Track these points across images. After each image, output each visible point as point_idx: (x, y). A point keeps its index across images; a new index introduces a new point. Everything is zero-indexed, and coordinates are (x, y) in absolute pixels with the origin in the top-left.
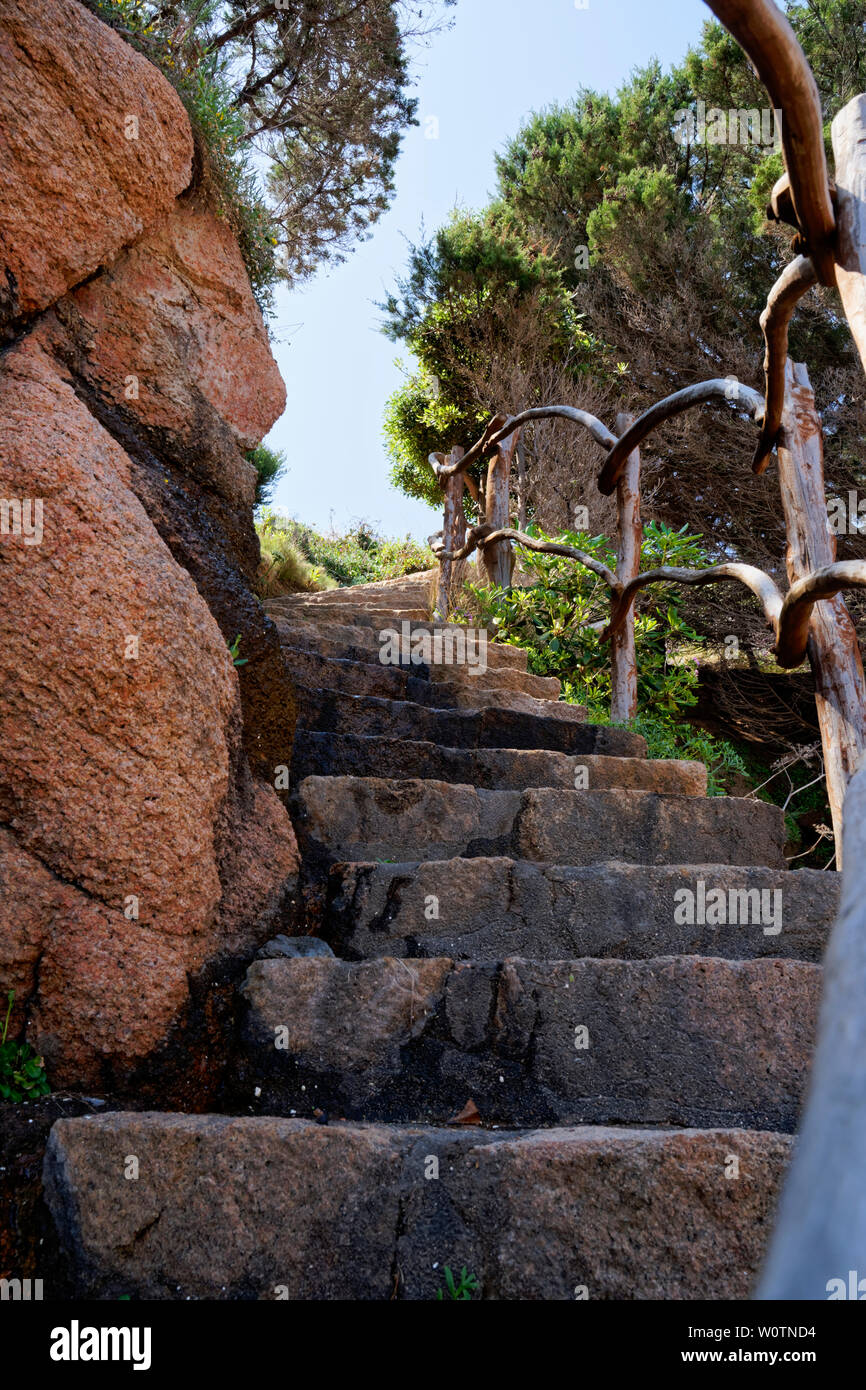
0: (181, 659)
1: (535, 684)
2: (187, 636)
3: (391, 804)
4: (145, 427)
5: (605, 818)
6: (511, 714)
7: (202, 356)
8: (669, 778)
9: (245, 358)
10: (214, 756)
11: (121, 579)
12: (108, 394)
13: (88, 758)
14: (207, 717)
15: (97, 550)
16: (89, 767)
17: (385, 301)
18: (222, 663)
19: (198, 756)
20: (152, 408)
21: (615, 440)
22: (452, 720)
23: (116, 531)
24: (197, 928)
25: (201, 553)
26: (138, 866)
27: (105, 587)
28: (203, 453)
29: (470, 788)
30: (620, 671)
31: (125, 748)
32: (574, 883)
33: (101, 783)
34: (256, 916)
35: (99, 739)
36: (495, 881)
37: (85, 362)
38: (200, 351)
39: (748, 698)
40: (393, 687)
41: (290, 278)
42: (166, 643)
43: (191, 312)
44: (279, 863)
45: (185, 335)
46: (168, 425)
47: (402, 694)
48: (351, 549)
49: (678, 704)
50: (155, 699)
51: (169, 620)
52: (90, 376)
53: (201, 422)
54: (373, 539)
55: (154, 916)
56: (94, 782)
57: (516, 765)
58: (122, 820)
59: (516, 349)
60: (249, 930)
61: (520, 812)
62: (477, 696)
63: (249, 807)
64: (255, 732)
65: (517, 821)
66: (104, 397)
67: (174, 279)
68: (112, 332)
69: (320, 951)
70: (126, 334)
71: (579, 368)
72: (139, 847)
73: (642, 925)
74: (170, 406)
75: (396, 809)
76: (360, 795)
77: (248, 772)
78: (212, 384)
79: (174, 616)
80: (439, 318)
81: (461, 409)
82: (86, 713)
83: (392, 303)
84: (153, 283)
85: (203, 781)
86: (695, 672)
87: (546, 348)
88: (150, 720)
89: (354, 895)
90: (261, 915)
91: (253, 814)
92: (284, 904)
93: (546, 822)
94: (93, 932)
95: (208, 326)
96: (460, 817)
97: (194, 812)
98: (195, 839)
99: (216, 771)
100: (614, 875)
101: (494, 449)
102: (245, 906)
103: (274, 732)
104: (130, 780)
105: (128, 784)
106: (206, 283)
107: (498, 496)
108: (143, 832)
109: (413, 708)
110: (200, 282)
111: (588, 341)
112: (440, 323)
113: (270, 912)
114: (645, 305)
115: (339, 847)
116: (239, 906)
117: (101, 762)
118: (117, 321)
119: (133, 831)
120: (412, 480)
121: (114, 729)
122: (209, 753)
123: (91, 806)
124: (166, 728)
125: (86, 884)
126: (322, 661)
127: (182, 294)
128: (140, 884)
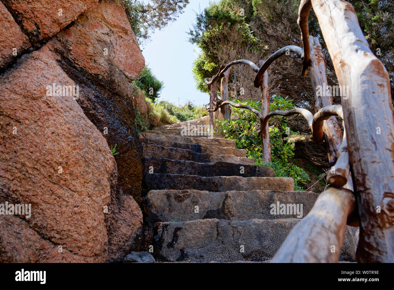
0: (87, 155)
1: (237, 152)
2: (89, 147)
3: (179, 199)
4: (91, 74)
5: (255, 201)
6: (226, 163)
7: (115, 50)
8: (280, 184)
9: (130, 50)
10: (103, 189)
11: (63, 128)
12: (77, 64)
13: (53, 193)
14: (99, 175)
15: (54, 118)
16: (53, 196)
17: (189, 32)
18: (107, 155)
19: (96, 189)
20: (93, 68)
21: (259, 69)
22: (206, 166)
23: (62, 110)
24: (97, 253)
25: (103, 116)
26: (72, 232)
27: (57, 131)
28: (112, 82)
29: (207, 192)
30: (265, 146)
31: (67, 189)
32: (240, 227)
33: (58, 202)
34: (124, 245)
35: (57, 186)
36: (212, 228)
37: (69, 54)
38: (114, 48)
39: (315, 150)
40: (188, 156)
41: (159, 27)
42: (80, 150)
43: (110, 36)
44: (134, 225)
45: (109, 44)
46: (99, 73)
47: (191, 158)
48: (186, 110)
49: (288, 156)
50: (77, 170)
51: (81, 141)
52: (71, 58)
53: (111, 71)
54: (192, 106)
55: (79, 250)
56: (55, 202)
57: (226, 182)
58: (65, 215)
59: (231, 43)
60: (122, 250)
61: (225, 200)
62: (216, 157)
63: (122, 204)
64: (125, 177)
65: (224, 203)
66: (76, 65)
67: (104, 25)
68: (78, 43)
69: (147, 257)
70: (83, 44)
71: (253, 48)
72: (72, 225)
73: (266, 243)
74: (100, 67)
75: (181, 200)
76: (168, 196)
77: (121, 192)
78: (119, 59)
79: (84, 140)
80: (206, 36)
81: (216, 64)
82: (52, 177)
83: (192, 32)
84: (97, 28)
85: (99, 198)
86: (294, 144)
87: (241, 42)
88: (75, 178)
89: (162, 235)
90: (126, 244)
91: (124, 207)
92: (136, 239)
93: (234, 203)
94: (56, 258)
95: (117, 40)
96: (204, 203)
97: (94, 210)
98: (95, 220)
99: (104, 194)
100: (255, 224)
101: (222, 75)
102: (120, 241)
103: (133, 177)
104: (69, 200)
105: (68, 202)
106: (115, 26)
107: (224, 90)
108: (74, 219)
109: (192, 163)
110: (113, 26)
111: (255, 40)
112: (207, 37)
113: (130, 243)
114: (272, 27)
115: (161, 215)
116: (117, 242)
117: (58, 194)
118: (80, 40)
119: (70, 219)
120: (203, 87)
121: (62, 182)
122: (101, 188)
123: (54, 211)
124: (82, 181)
125: (53, 240)
126: (163, 149)
127: (107, 30)
128: (73, 239)
